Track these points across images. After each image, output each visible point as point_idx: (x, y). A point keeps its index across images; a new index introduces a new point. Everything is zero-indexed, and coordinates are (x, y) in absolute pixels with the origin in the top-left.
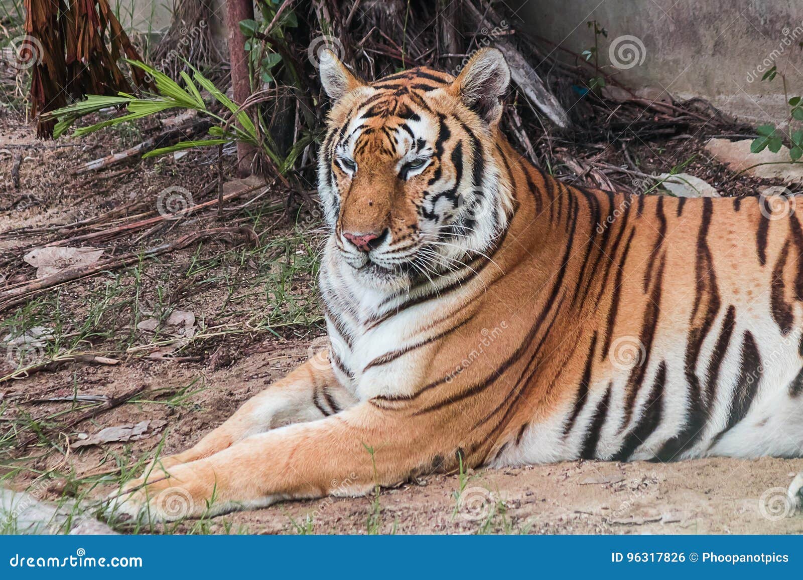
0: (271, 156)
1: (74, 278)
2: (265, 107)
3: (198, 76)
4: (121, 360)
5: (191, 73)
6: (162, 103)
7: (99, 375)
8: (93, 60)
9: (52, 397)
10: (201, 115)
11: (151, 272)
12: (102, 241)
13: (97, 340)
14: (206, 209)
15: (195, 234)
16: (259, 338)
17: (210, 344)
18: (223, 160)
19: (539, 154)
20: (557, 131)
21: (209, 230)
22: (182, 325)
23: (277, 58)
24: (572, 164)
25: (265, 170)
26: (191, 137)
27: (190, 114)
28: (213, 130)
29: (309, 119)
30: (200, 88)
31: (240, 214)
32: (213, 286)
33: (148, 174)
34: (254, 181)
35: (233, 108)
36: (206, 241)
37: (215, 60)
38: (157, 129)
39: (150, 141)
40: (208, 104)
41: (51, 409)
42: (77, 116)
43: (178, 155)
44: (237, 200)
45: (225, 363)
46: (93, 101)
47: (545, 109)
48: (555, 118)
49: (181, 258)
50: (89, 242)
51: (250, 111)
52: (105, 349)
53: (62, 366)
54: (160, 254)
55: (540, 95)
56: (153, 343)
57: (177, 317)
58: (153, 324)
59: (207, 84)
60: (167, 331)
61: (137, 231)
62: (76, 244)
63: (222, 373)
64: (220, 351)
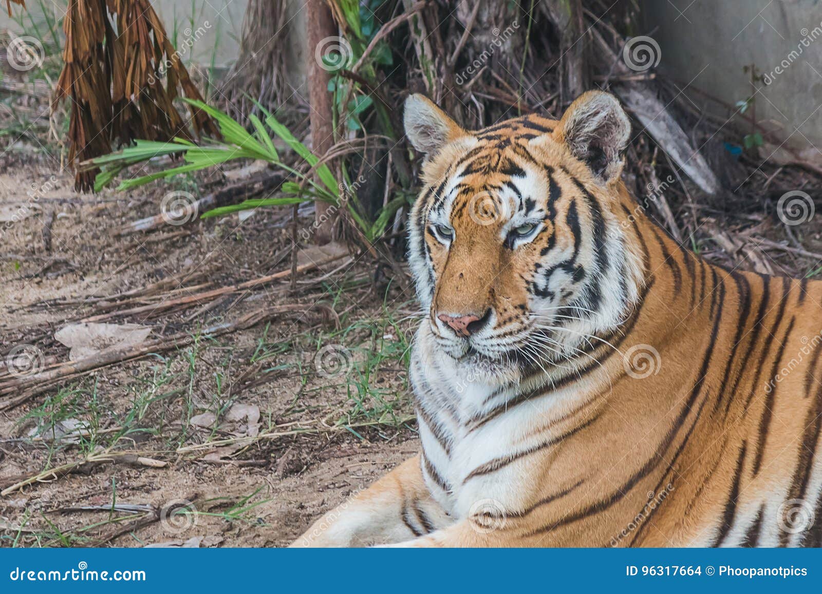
0: (356, 220)
1: (114, 362)
2: (351, 162)
3: (270, 120)
4: (170, 462)
5: (262, 116)
6: (227, 152)
7: (143, 479)
8: (143, 99)
9: (85, 505)
10: (272, 167)
11: (209, 356)
12: (151, 317)
13: (145, 438)
14: (276, 281)
15: (262, 311)
16: (338, 440)
17: (278, 446)
18: (298, 222)
19: (680, 225)
20: (703, 198)
21: (280, 307)
22: (245, 421)
23: (366, 101)
24: (720, 237)
25: (347, 236)
26: (259, 195)
27: (258, 166)
28: (287, 187)
29: (403, 175)
30: (272, 135)
31: (317, 288)
32: (283, 375)
33: (207, 237)
34: (335, 249)
35: (312, 160)
36: (274, 321)
37: (290, 102)
38: (220, 183)
39: (210, 198)
40: (281, 154)
41: (84, 519)
42: (123, 165)
43: (244, 216)
44: (313, 271)
45: (295, 469)
46: (144, 148)
47: (690, 170)
48: (701, 182)
49: (245, 340)
50: (133, 318)
51: (332, 165)
52: (151, 447)
53: (98, 467)
54: (220, 334)
55: (684, 154)
56: (209, 442)
57: (238, 412)
58: (209, 419)
59: (281, 130)
60: (226, 428)
61: (192, 306)
62: (119, 320)
63: (292, 481)
64: (289, 454)
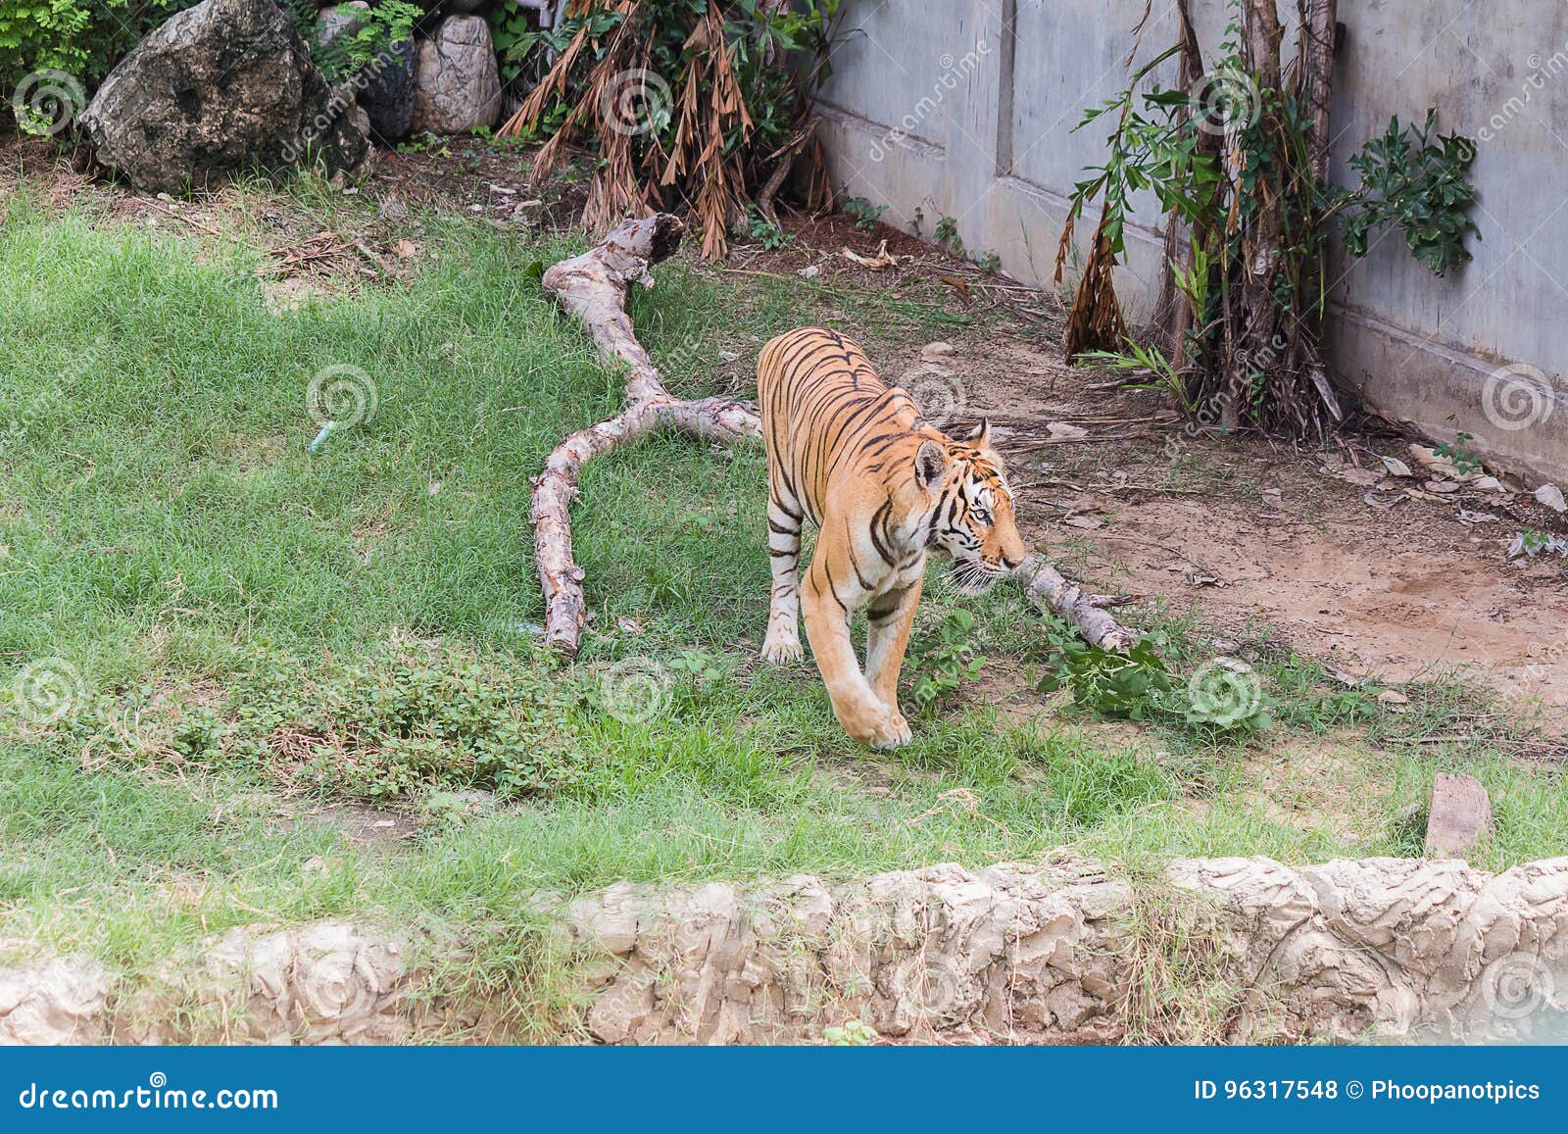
0: (1185, 402)
1: (1068, 442)
2: (1188, 376)
3: (1157, 352)
4: (1085, 489)
5: (1153, 351)
6: (1135, 362)
7: (1071, 495)
8: (1103, 332)
9: (1044, 500)
10: (1154, 372)
11: (1110, 448)
12: (1088, 426)
13: (1075, 477)
14: (1145, 422)
15: (1137, 433)
16: (1158, 494)
17: (1133, 492)
18: (1160, 398)
19: (1323, 431)
20: (1335, 422)
21: (1144, 433)
22: (1119, 478)
23: (1200, 352)
24: (1339, 440)
25: (1180, 408)
26: (1145, 383)
27: (1148, 371)
28: (1158, 382)
29: (1209, 387)
30: (1156, 359)
31: (1162, 428)
32: (1140, 462)
33: (1120, 397)
34: (1174, 413)
35: (1171, 373)
36: (1141, 438)
37: (1167, 346)
38: (1130, 375)
39: (1124, 380)
40: (1158, 368)
41: (1043, 506)
42: (1090, 359)
43: (1137, 391)
44: (1162, 420)
45: (1137, 503)
46: (1100, 354)
47: (1332, 409)
48: (1336, 415)
49: (1127, 444)
50: (1081, 425)
51: (1179, 376)
52: (1077, 482)
53: (1054, 485)
54: (1117, 439)
55: (1330, 401)
56: (1103, 485)
57: (1118, 474)
58: (1104, 475)
59: (1160, 358)
60: (1111, 480)
61: (1107, 425)
62: (1075, 425)
63: (1135, 508)
64: (1136, 496)
